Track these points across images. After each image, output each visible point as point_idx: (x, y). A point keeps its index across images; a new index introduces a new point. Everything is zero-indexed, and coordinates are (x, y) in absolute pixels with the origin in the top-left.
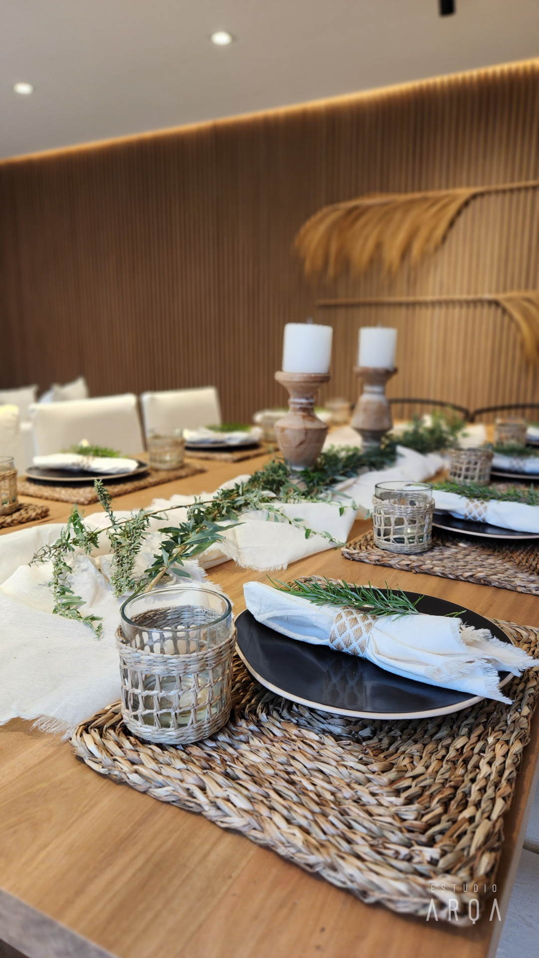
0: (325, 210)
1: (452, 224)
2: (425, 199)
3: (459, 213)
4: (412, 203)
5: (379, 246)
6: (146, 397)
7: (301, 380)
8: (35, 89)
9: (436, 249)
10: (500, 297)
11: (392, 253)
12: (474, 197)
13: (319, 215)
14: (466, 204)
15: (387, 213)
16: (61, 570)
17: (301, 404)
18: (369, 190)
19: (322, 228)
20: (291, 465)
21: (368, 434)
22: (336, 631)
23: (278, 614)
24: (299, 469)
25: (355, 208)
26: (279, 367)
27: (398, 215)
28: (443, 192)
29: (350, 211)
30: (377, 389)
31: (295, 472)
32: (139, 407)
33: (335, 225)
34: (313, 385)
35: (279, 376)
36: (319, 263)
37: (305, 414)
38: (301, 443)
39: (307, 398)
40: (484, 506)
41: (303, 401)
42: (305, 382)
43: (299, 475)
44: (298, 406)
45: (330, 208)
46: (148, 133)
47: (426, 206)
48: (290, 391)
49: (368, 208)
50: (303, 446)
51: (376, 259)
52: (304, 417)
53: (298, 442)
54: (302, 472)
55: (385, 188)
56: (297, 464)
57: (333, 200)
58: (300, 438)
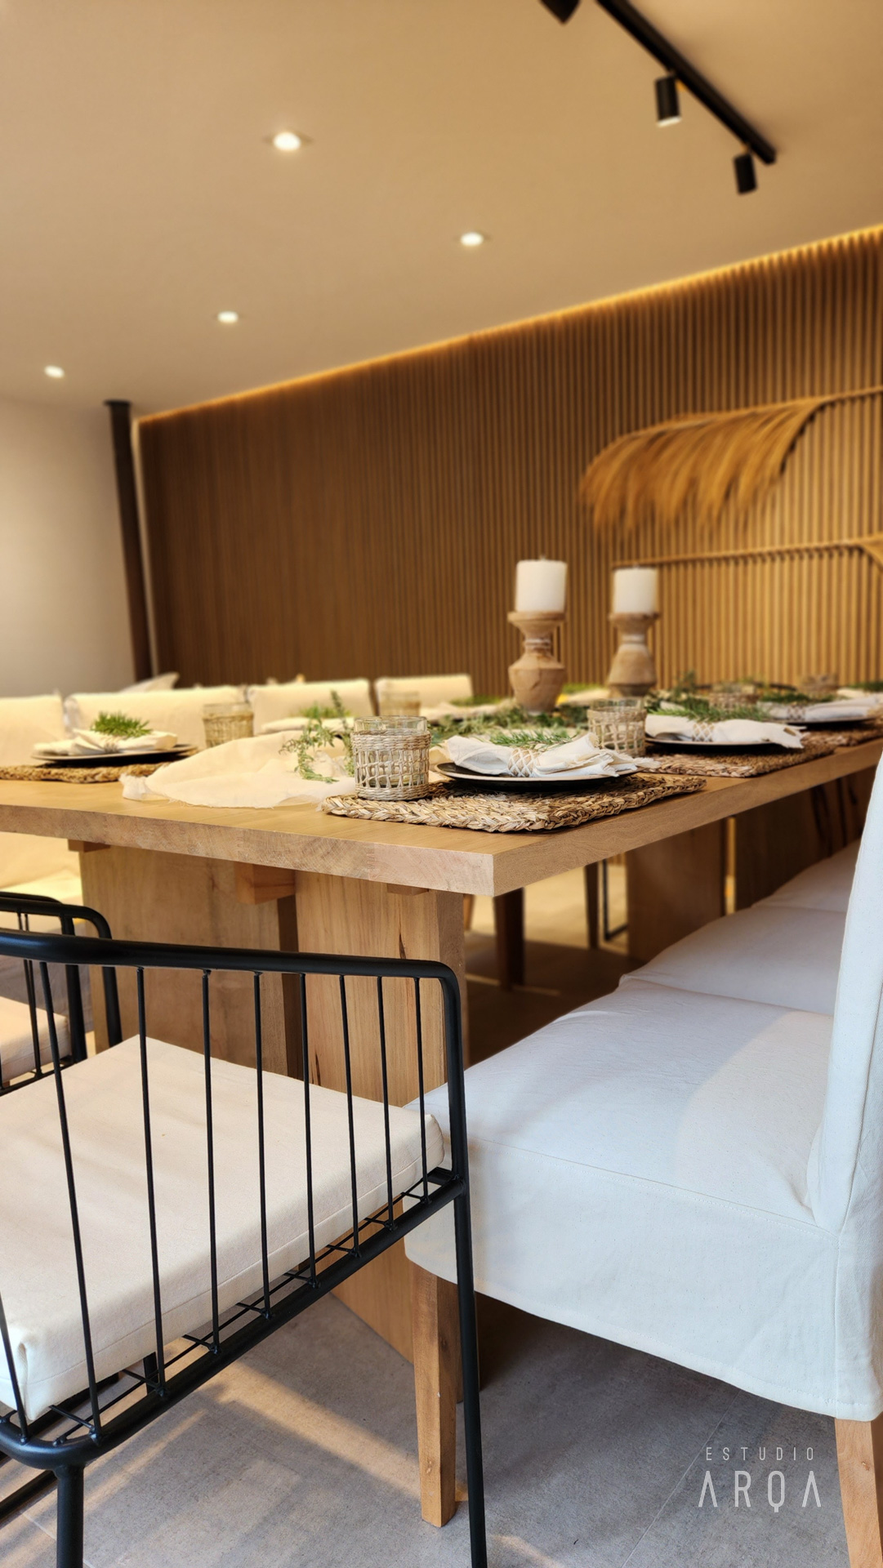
0: (619, 441)
1: (792, 447)
2: (754, 416)
3: (801, 431)
4: (735, 422)
5: (693, 483)
6: (382, 684)
7: (534, 617)
8: (241, 316)
9: (772, 481)
10: (865, 541)
11: (711, 490)
12: (822, 408)
13: (612, 447)
14: (811, 418)
15: (703, 440)
16: (302, 757)
17: (536, 644)
18: (678, 411)
19: (616, 465)
20: (528, 710)
21: (627, 690)
22: (513, 760)
23: (471, 754)
24: (535, 714)
25: (660, 435)
26: (512, 608)
27: (719, 440)
28: (779, 405)
29: (653, 440)
30: (636, 638)
31: (531, 718)
32: (373, 694)
33: (632, 459)
34: (547, 623)
35: (512, 617)
36: (613, 511)
37: (540, 655)
38: (536, 685)
39: (542, 638)
40: (710, 726)
41: (538, 641)
42: (537, 620)
43: (535, 720)
44: (533, 647)
45: (626, 437)
46: (384, 358)
47: (756, 425)
48: (524, 631)
49: (679, 432)
50: (538, 688)
51: (690, 500)
52: (538, 658)
53: (532, 684)
54: (539, 717)
55: (699, 407)
56: (534, 709)
57: (630, 427)
58: (534, 679)
